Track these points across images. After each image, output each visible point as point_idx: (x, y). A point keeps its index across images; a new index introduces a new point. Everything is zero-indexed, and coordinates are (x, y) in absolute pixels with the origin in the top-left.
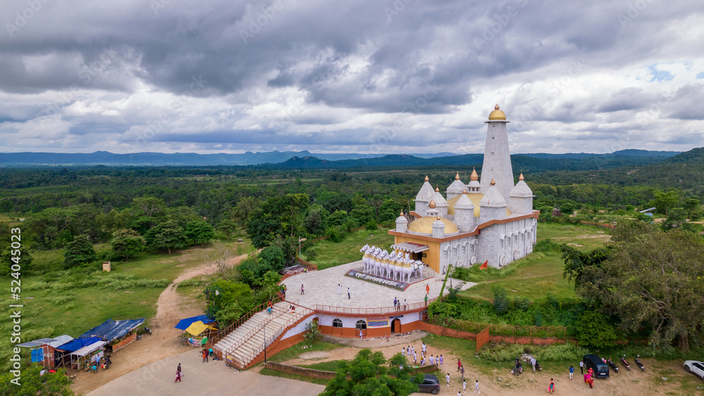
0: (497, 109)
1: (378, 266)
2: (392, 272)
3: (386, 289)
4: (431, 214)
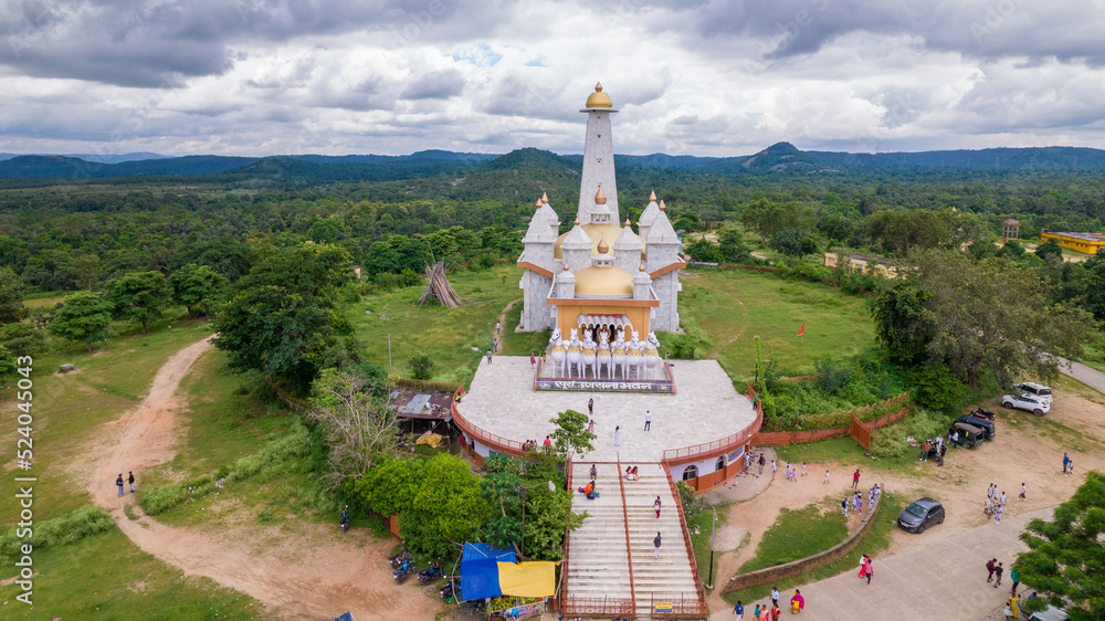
0: (598, 89)
1: (589, 363)
2: (619, 367)
3: (644, 397)
4: (603, 265)
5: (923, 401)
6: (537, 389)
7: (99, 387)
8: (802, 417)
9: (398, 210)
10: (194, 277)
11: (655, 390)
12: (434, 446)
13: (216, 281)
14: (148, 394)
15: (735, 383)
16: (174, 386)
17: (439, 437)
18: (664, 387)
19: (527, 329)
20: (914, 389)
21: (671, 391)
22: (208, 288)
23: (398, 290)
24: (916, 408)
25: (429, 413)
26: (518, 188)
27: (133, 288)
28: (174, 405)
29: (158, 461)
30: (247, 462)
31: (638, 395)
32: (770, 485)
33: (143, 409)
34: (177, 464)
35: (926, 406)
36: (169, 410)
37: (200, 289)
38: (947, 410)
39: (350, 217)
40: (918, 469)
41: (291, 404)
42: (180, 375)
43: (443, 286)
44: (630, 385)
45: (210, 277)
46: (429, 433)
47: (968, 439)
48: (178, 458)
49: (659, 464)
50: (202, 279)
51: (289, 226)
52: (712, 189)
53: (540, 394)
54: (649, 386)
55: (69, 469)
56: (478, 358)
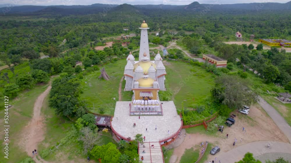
1: (142, 107)
2: (150, 108)
3: (155, 117)
4: (146, 78)
5: (220, 114)
6: (131, 115)
7: (20, 112)
8: (192, 122)
9: (89, 29)
10: (38, 74)
11: (158, 115)
12: (107, 132)
13: (44, 75)
14: (33, 115)
15: (177, 111)
16: (39, 112)
17: (107, 129)
18: (160, 114)
19: (127, 90)
20: (219, 111)
21: (162, 115)
22: (43, 77)
23: (92, 72)
24: (219, 115)
25: (105, 124)
26: (122, 17)
27: (23, 80)
28: (41, 119)
29: (41, 140)
30: (63, 140)
31: (154, 116)
32: (183, 141)
33: (33, 121)
34: (46, 141)
35: (221, 115)
36: (40, 121)
37: (41, 77)
38: (225, 116)
39: (75, 31)
40: (217, 134)
41: (71, 119)
42: (40, 107)
43: (105, 74)
44: (152, 113)
45: (42, 73)
46: (105, 128)
47: (229, 125)
48: (46, 139)
49: (158, 142)
50: (40, 74)
51: (58, 34)
52: (176, 17)
53: (131, 117)
54: (157, 113)
55: (19, 144)
56: (115, 102)
